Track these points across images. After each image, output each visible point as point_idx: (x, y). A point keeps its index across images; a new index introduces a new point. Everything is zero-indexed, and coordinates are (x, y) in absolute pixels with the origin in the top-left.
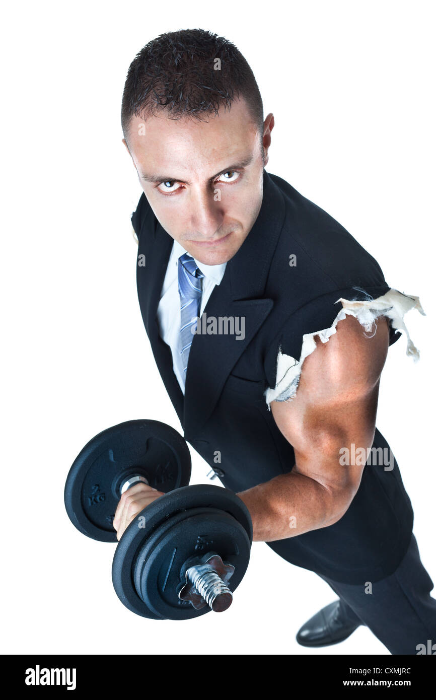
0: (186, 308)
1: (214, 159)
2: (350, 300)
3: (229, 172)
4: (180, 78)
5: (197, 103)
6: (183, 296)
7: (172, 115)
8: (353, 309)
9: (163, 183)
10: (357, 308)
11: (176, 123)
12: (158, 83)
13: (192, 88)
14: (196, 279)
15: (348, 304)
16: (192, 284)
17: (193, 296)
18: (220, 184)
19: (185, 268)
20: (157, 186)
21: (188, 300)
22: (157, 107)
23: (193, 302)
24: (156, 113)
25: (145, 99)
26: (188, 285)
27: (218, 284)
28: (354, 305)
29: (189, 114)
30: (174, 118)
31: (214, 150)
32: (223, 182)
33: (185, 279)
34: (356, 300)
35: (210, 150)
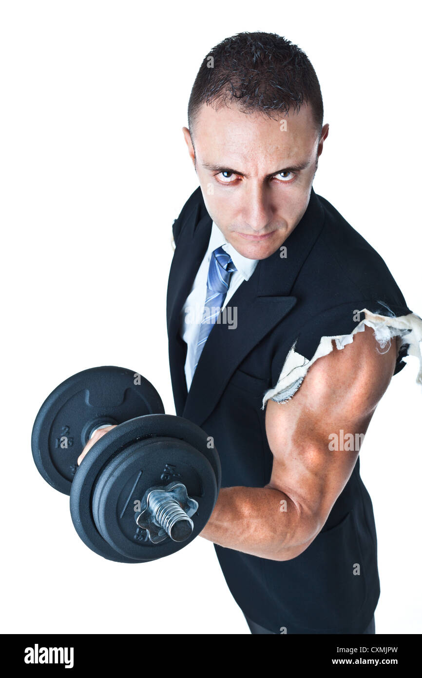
0: (210, 301)
1: (275, 157)
2: (373, 312)
3: (286, 172)
4: (256, 75)
5: (269, 100)
6: (210, 288)
7: (244, 109)
8: (374, 321)
9: (222, 173)
10: (378, 321)
11: (247, 117)
12: (235, 77)
13: (266, 87)
14: (225, 272)
15: (370, 316)
16: (221, 276)
17: (219, 290)
18: (276, 181)
19: (218, 261)
20: (215, 175)
21: (214, 293)
22: (231, 99)
23: (219, 295)
24: (229, 104)
25: (219, 90)
26: (217, 278)
27: (247, 280)
28: (376, 318)
29: (261, 110)
30: (246, 112)
31: (278, 148)
32: (279, 180)
33: (215, 271)
34: (380, 314)
35: (274, 147)
